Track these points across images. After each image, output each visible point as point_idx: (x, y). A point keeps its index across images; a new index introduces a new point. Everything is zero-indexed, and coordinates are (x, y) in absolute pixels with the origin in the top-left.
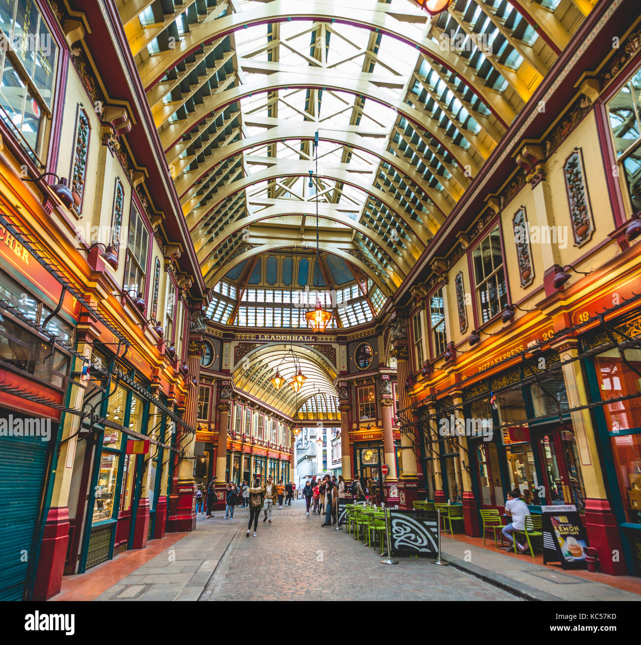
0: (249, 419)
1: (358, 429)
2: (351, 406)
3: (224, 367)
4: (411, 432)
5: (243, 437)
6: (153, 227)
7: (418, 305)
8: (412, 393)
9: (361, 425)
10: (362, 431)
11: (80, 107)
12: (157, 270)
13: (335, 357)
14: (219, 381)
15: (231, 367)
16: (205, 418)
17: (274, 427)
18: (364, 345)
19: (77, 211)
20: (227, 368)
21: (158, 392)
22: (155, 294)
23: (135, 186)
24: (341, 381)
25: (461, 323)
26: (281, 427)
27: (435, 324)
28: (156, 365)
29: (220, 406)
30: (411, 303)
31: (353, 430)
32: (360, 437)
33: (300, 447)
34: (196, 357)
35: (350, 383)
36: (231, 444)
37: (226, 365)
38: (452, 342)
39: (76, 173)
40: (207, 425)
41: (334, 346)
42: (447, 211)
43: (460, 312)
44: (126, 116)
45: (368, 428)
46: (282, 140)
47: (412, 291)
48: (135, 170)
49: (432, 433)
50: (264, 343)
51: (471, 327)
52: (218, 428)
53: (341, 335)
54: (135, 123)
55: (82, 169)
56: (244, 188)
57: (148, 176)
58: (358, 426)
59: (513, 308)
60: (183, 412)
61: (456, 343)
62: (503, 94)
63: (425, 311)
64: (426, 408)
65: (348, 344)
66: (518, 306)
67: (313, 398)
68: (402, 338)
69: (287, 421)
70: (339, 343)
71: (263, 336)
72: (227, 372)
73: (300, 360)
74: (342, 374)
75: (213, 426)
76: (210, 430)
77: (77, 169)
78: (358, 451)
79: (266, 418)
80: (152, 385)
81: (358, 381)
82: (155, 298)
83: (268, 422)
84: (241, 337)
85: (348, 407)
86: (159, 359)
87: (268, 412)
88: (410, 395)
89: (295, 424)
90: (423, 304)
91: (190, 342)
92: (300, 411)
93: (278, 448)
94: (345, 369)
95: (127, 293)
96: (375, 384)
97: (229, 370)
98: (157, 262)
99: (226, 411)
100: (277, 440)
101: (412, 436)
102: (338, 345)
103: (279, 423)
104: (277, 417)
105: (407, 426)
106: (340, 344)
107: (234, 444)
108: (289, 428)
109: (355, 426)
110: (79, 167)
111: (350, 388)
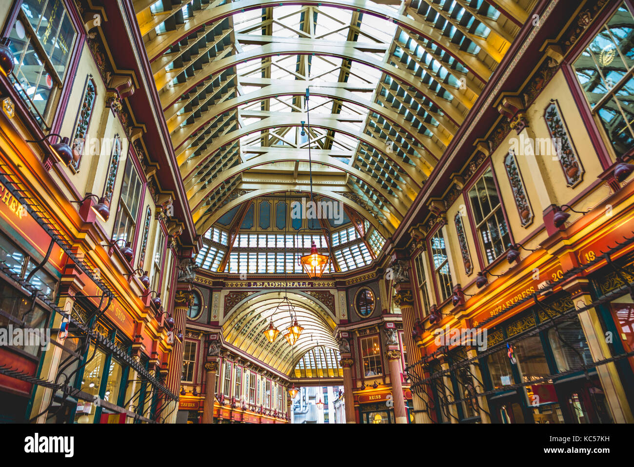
0: (239, 379)
1: (363, 388)
2: (354, 361)
3: (213, 319)
4: (424, 391)
5: (233, 401)
6: (147, 177)
7: (419, 246)
8: (420, 343)
9: (366, 383)
10: (368, 391)
11: (89, 77)
12: (148, 219)
13: (334, 305)
14: (207, 334)
15: (221, 319)
16: (190, 380)
17: (268, 387)
18: (365, 290)
19: (75, 166)
20: (216, 320)
21: (139, 353)
22: (144, 243)
23: (133, 142)
24: (342, 332)
25: (465, 264)
26: (275, 387)
27: (438, 266)
28: (140, 318)
29: (208, 365)
30: (411, 244)
31: (358, 389)
32: (366, 397)
33: (297, 410)
34: (183, 308)
35: (352, 333)
36: (218, 411)
37: (215, 317)
38: (459, 285)
39: (78, 133)
40: (191, 389)
41: (332, 292)
42: (439, 155)
43: (463, 253)
44: (130, 82)
45: (375, 387)
46: (275, 96)
47: (411, 231)
48: (134, 127)
49: (448, 393)
50: (256, 291)
51: (477, 269)
52: (204, 392)
53: (340, 280)
54: (138, 87)
55: (84, 129)
56: (238, 138)
57: (146, 131)
58: (363, 384)
59: (517, 248)
60: (165, 375)
61: (463, 286)
62: (477, 56)
63: (427, 252)
64: (437, 362)
65: (347, 290)
66: (522, 245)
67: (311, 352)
68: (405, 282)
69: (282, 381)
70: (337, 288)
71: (255, 284)
72: (216, 325)
73: (296, 309)
74: (342, 323)
75: (198, 389)
76: (195, 394)
77: (79, 129)
78: (365, 415)
79: (259, 377)
80: (134, 346)
81: (360, 330)
82: (144, 246)
83: (261, 381)
84: (232, 285)
85: (350, 361)
86: (143, 312)
87: (261, 370)
88: (419, 346)
89: (291, 383)
90: (424, 245)
91: (178, 292)
92: (297, 368)
93: (272, 413)
94: (346, 318)
95: (116, 242)
96: (379, 334)
97: (218, 322)
98: (148, 210)
99: (214, 370)
100: (271, 404)
101: (425, 396)
102: (336, 291)
103: (273, 383)
104: (271, 375)
105: (418, 384)
106: (339, 290)
107: (221, 410)
108: (284, 388)
109: (359, 384)
110: (82, 127)
111: (352, 339)
